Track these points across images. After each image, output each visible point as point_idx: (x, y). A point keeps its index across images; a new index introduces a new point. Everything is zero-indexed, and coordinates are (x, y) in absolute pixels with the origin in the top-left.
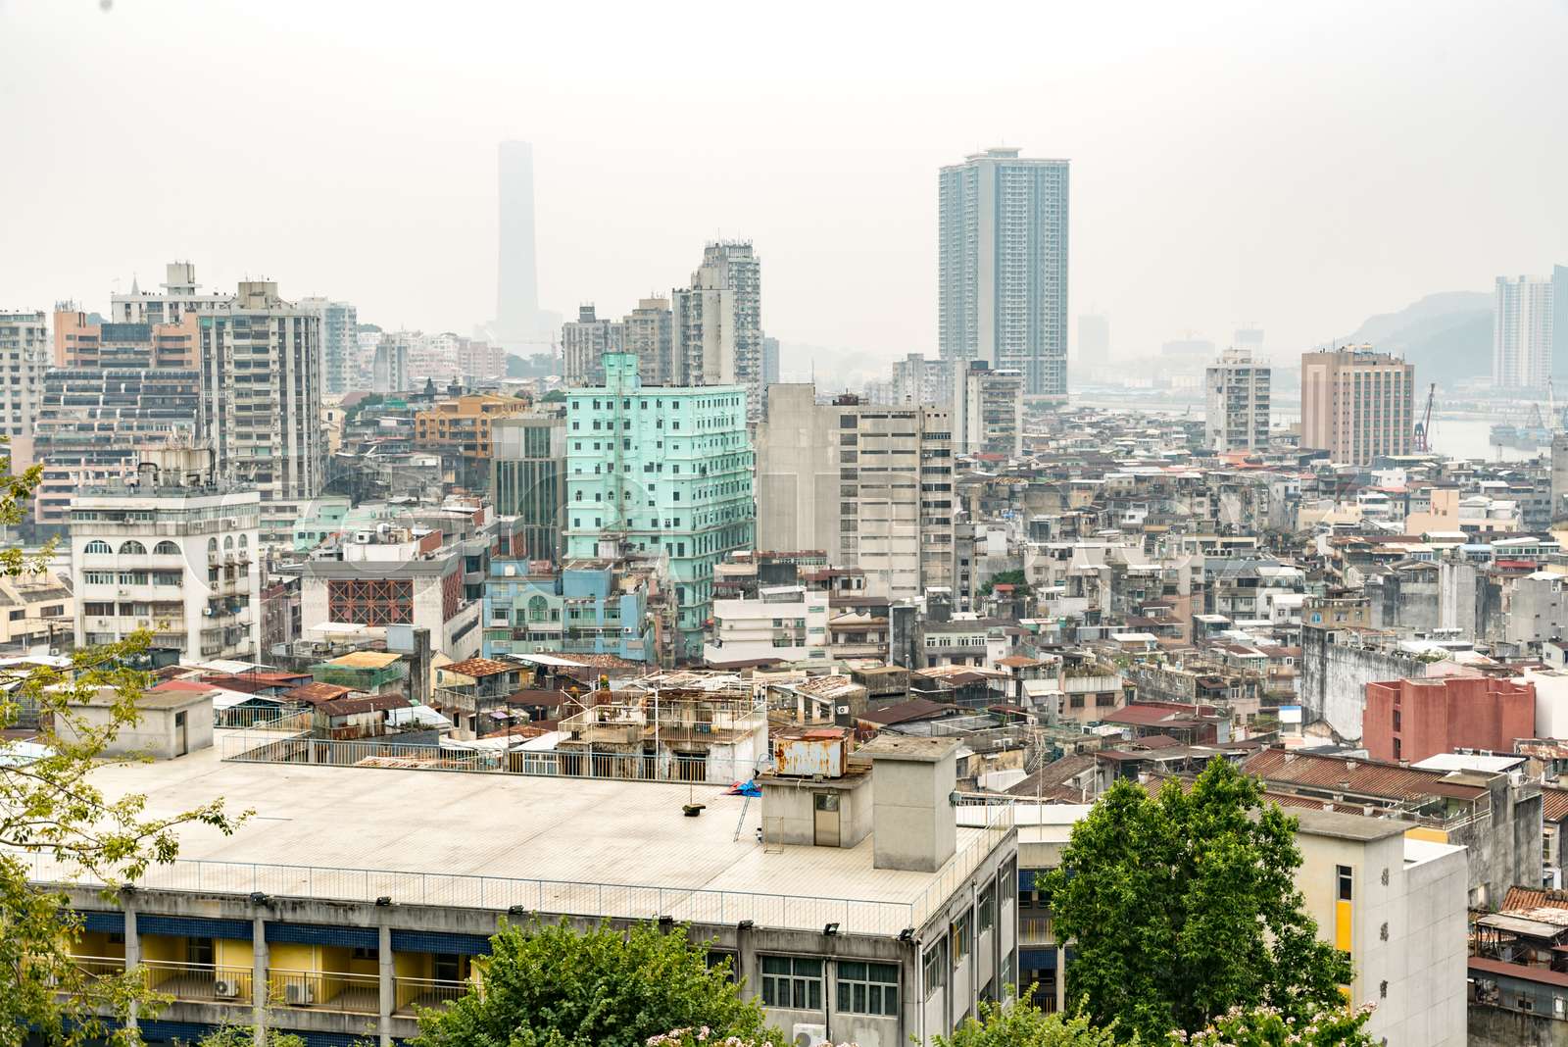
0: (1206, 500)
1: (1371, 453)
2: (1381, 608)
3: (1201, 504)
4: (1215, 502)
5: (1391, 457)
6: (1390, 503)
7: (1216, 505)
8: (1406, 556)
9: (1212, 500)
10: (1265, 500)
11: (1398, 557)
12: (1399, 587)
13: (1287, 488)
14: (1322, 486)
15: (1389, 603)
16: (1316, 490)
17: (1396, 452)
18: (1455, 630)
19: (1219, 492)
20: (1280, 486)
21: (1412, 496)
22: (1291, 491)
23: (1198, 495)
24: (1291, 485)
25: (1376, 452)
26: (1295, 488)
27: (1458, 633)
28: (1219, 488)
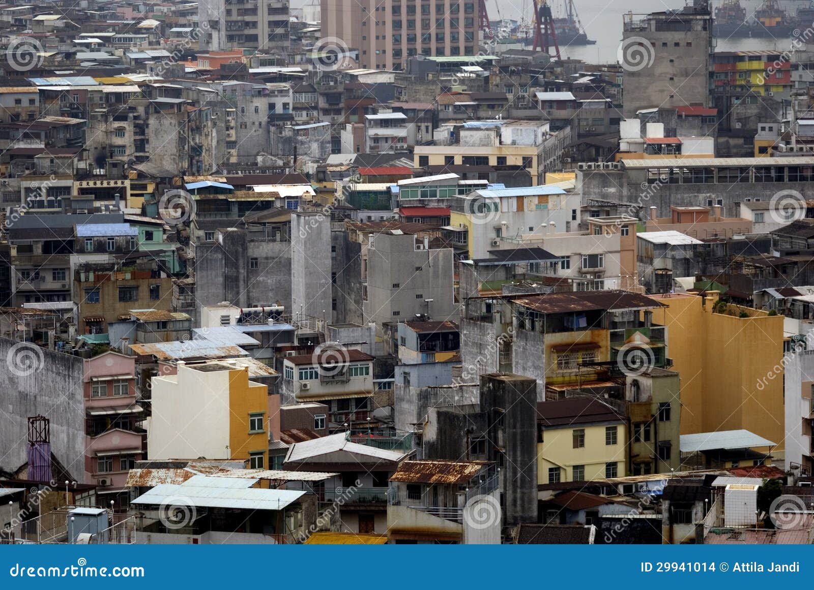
0: (127, 125)
1: (405, 53)
2: (221, 280)
3: (120, 132)
4: (141, 129)
5: (433, 58)
6: (411, 126)
7: (143, 133)
8: (278, 204)
9: (136, 126)
10: (233, 124)
11: (267, 205)
12: (245, 249)
13: (272, 106)
14: (322, 103)
15: (232, 272)
16: (315, 108)
17: (440, 52)
18: (275, 307)
19: (147, 113)
20: (261, 103)
21: (441, 116)
22: (279, 110)
23: (117, 119)
24: (279, 102)
25: (412, 52)
26: (285, 105)
27: (278, 313)
28: (147, 108)
